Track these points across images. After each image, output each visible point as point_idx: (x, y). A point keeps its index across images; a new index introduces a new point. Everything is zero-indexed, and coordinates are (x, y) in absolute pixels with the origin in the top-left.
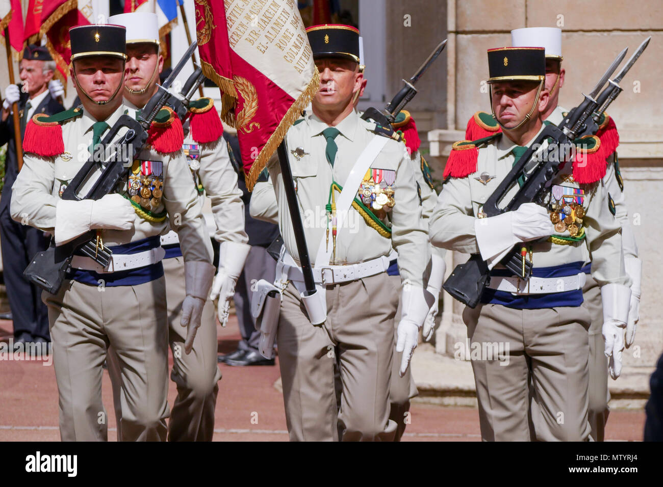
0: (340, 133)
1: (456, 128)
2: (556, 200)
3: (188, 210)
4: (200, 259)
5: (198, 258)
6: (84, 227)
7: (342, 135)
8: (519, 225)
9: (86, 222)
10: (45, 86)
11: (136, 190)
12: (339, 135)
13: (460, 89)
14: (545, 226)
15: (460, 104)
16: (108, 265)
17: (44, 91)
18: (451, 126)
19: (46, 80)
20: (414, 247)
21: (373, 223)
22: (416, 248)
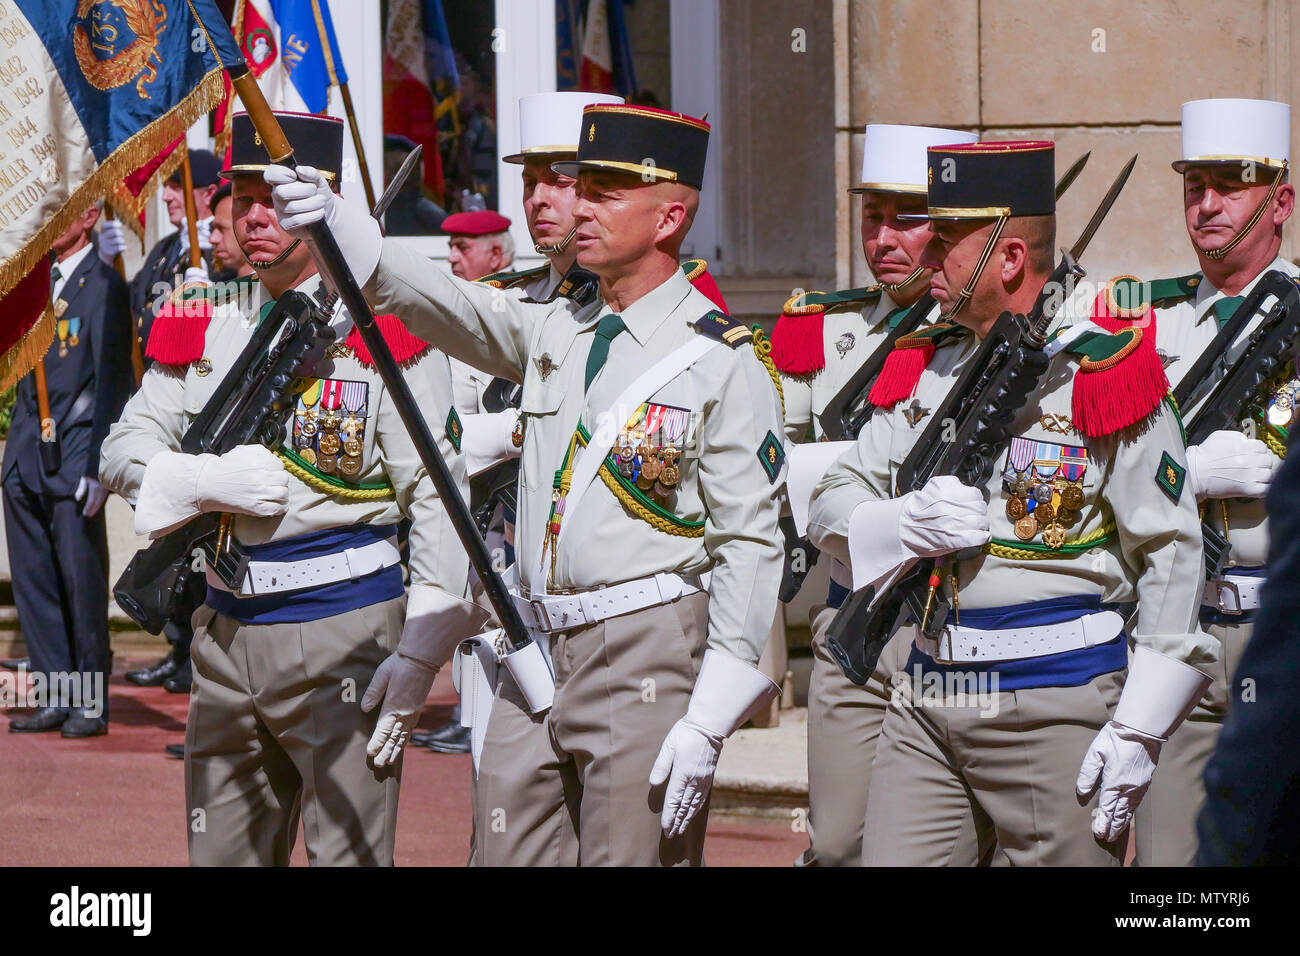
0: (625, 328)
2: (1016, 471)
3: (418, 482)
4: (426, 582)
5: (424, 579)
6: (186, 506)
7: (629, 331)
8: (911, 523)
9: (190, 497)
10: (84, 235)
11: (309, 438)
12: (625, 332)
14: (958, 528)
15: (859, 264)
16: (241, 581)
17: (83, 246)
19: (86, 226)
20: (726, 571)
21: (642, 511)
22: (729, 574)
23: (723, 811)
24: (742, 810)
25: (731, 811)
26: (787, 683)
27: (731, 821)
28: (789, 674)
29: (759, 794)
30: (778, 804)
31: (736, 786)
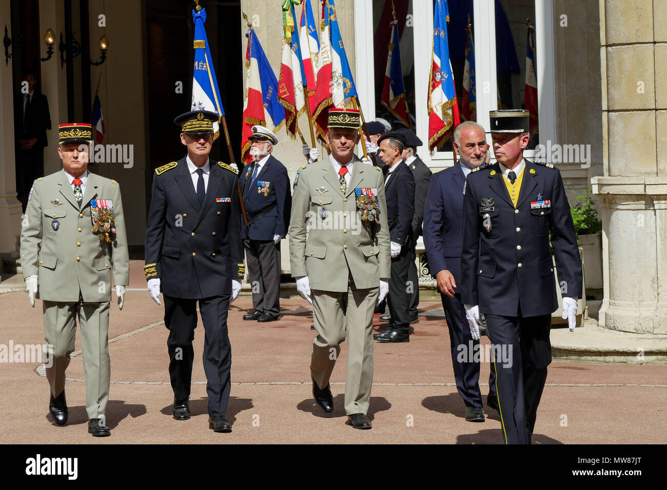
1: (609, 175)
13: (612, 149)
15: (611, 159)
18: (606, 173)
23: (565, 357)
24: (573, 357)
25: (569, 357)
26: (586, 310)
27: (569, 361)
28: (587, 307)
29: (578, 351)
30: (585, 355)
31: (570, 349)
